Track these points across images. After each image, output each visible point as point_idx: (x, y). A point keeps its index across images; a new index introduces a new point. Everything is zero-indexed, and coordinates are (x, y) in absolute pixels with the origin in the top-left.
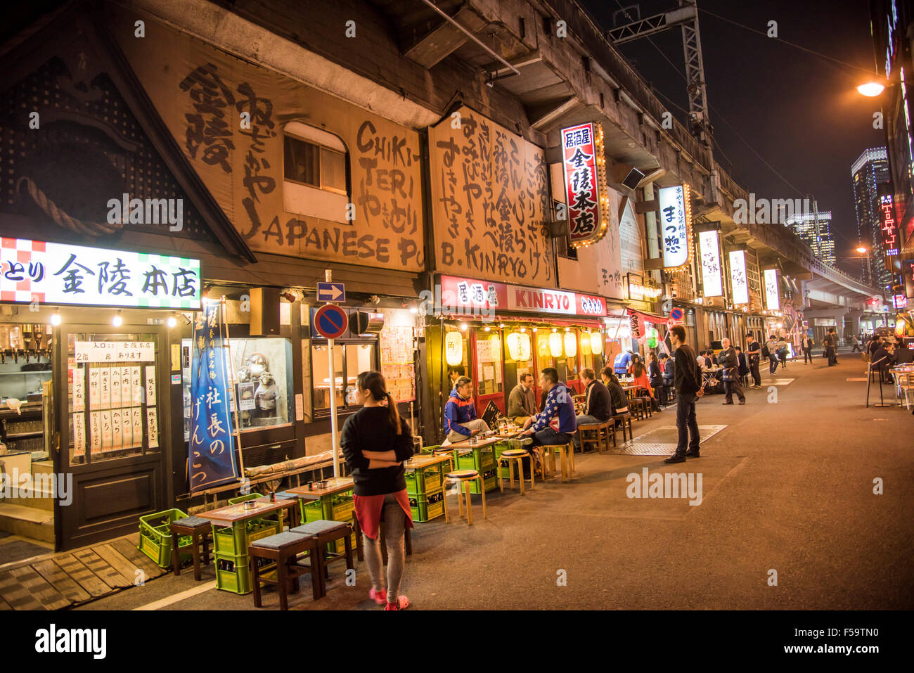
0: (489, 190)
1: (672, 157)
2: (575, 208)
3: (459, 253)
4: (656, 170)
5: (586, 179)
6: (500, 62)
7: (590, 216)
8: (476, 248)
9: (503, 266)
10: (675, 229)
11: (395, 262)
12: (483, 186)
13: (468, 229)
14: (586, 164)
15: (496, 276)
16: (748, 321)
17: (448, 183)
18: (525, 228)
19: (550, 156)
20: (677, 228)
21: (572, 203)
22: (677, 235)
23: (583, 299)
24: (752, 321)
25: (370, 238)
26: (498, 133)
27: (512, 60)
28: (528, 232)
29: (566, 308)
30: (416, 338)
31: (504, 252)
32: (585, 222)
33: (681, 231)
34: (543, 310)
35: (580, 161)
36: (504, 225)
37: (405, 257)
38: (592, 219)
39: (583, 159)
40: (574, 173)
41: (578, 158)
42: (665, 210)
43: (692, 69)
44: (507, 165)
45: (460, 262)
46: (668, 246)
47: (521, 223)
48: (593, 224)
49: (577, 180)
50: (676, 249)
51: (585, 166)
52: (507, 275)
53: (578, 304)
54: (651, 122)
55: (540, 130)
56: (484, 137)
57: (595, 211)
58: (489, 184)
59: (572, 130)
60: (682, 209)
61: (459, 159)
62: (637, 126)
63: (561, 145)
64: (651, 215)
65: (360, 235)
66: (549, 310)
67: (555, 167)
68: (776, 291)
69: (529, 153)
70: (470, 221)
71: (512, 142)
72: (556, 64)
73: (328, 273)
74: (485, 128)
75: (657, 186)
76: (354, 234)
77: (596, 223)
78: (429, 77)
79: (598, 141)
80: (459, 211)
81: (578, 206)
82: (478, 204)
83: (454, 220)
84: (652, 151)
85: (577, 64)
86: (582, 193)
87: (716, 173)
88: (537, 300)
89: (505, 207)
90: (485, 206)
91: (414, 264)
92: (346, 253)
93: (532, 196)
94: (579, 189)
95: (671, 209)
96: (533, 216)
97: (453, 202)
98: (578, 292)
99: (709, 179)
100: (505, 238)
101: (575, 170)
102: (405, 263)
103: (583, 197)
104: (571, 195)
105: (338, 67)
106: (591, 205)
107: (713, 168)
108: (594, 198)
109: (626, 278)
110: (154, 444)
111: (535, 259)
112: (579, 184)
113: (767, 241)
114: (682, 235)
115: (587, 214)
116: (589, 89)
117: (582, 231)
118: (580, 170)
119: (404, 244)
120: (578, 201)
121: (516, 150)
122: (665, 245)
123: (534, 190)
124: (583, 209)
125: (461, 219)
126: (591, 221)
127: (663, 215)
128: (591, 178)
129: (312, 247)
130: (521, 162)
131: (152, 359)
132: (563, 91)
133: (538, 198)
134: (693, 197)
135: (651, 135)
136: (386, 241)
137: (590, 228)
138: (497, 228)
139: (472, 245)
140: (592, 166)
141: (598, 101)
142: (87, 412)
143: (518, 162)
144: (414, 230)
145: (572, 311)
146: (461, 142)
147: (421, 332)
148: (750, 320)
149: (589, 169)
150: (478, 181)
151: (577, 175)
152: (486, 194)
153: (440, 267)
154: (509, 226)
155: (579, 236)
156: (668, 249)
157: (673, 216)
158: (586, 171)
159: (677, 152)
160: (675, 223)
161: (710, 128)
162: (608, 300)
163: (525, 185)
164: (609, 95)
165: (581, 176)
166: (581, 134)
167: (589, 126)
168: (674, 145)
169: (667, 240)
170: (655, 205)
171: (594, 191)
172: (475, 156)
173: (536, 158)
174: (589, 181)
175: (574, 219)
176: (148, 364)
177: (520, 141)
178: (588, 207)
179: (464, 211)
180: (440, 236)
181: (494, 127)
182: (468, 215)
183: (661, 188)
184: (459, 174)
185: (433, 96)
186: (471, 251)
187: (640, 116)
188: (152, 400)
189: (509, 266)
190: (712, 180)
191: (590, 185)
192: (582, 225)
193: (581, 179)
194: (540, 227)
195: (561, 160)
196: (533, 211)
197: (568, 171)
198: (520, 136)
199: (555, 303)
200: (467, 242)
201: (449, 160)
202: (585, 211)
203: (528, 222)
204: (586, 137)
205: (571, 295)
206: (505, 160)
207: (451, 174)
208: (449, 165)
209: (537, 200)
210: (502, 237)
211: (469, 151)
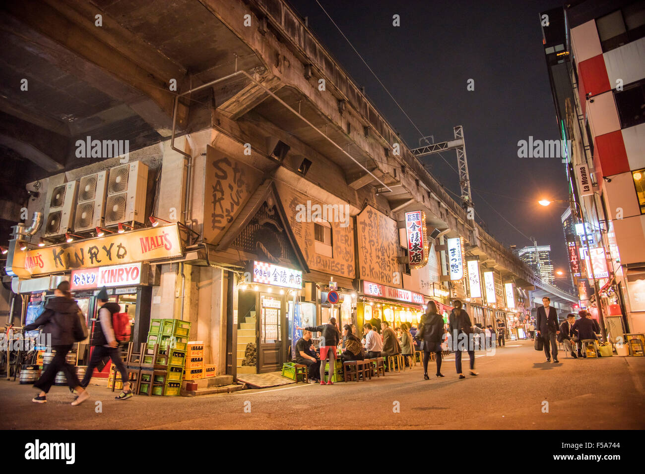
0: (377, 242)
1: (454, 222)
2: (412, 250)
3: (368, 271)
4: (446, 229)
5: (417, 237)
6: (382, 185)
7: (420, 254)
8: (373, 269)
9: (382, 277)
10: (456, 260)
11: (346, 275)
12: (375, 240)
13: (370, 260)
14: (417, 230)
15: (380, 282)
16: (496, 314)
17: (363, 239)
18: (390, 260)
19: (400, 225)
20: (457, 260)
21: (410, 248)
22: (457, 263)
23: (415, 295)
24: (498, 314)
25: (338, 264)
26: (380, 216)
27: (388, 185)
28: (391, 262)
29: (408, 298)
30: (352, 308)
31: (383, 271)
32: (417, 258)
33: (459, 261)
34: (399, 299)
35: (414, 228)
36: (383, 258)
37: (349, 272)
38: (421, 256)
39: (416, 228)
40: (412, 234)
41: (414, 227)
42: (451, 250)
43: (462, 172)
44: (384, 230)
45: (368, 275)
46: (453, 269)
47: (389, 257)
48: (421, 258)
49: (413, 237)
50: (457, 271)
51: (417, 231)
52: (384, 281)
53: (412, 297)
54: (444, 206)
55: (395, 212)
56: (375, 218)
57: (422, 252)
58: (377, 239)
59: (411, 214)
60: (460, 250)
61: (367, 228)
62: (438, 208)
63: (405, 220)
64: (443, 252)
65: (336, 263)
66: (401, 299)
67: (402, 231)
68: (512, 296)
69: (391, 224)
70: (371, 257)
71: (385, 220)
72: (406, 186)
73: (332, 278)
74: (375, 214)
75: (446, 237)
76: (333, 262)
77: (422, 258)
78: (356, 192)
79: (423, 220)
80: (367, 252)
81: (414, 250)
82: (373, 248)
83: (366, 256)
84: (444, 220)
85: (414, 183)
86: (415, 243)
87: (476, 229)
88: (396, 294)
89: (383, 250)
90: (376, 250)
91: (352, 276)
92: (332, 270)
93: (393, 244)
94: (414, 242)
95: (454, 249)
96: (393, 254)
97: (365, 249)
98: (413, 292)
99: (472, 232)
100: (383, 264)
101: (411, 232)
102: (349, 275)
103: (416, 246)
104: (410, 244)
105: (330, 194)
106: (420, 249)
107: (474, 226)
108: (421, 246)
109: (432, 286)
110: (280, 340)
111: (394, 274)
112: (414, 239)
113: (506, 266)
114: (460, 263)
115: (418, 254)
116: (418, 194)
117: (415, 262)
118: (415, 233)
119: (349, 266)
120: (413, 247)
121: (386, 223)
122: (451, 268)
123: (393, 242)
124: (416, 251)
125: (368, 255)
126: (420, 257)
127: (450, 252)
128: (420, 237)
129: (322, 267)
130: (389, 229)
131: (280, 308)
132: (408, 196)
133: (395, 245)
134: (465, 241)
135: (444, 212)
136: (343, 265)
137: (419, 260)
138: (380, 260)
139: (372, 267)
140: (420, 231)
141: (422, 199)
142: (265, 324)
143: (387, 228)
144: (352, 261)
145: (410, 300)
146: (368, 221)
147: (355, 305)
148: (497, 313)
149: (419, 232)
150: (374, 238)
151: (413, 235)
152: (376, 244)
153: (362, 277)
154: (384, 259)
155: (414, 264)
156: (452, 271)
157: (455, 253)
158: (417, 233)
159: (456, 219)
160: (456, 257)
161: (472, 205)
162: (425, 297)
163: (390, 239)
164: (426, 196)
165: (415, 235)
166: (415, 215)
167: (419, 212)
168: (455, 216)
169: (452, 266)
170: (445, 247)
171: (421, 243)
172: (372, 227)
173: (394, 226)
174: (419, 238)
175: (412, 256)
176: (279, 309)
177: (388, 219)
178: (418, 250)
179: (369, 252)
180: (361, 264)
181: (379, 213)
182: (370, 254)
183: (449, 238)
184: (367, 237)
185: (358, 202)
186: (371, 270)
187: (439, 203)
188: (279, 323)
189: (385, 278)
190: (474, 233)
191: (419, 240)
192: (415, 259)
193: (415, 237)
194: (396, 259)
195: (405, 227)
196: (394, 252)
197: (409, 233)
198: (387, 216)
199: (403, 296)
200: (370, 266)
201: (364, 229)
202: (417, 252)
203: (391, 257)
204: (417, 217)
205: (409, 293)
206: (383, 228)
207: (364, 236)
208: (364, 232)
209: (395, 246)
210: (382, 264)
211: (370, 225)
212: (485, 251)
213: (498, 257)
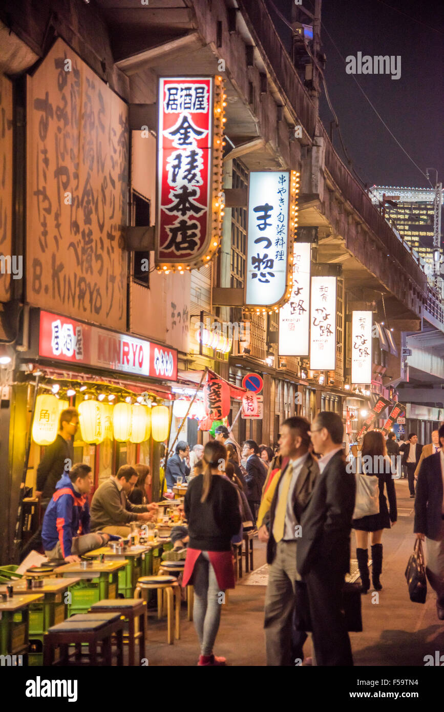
0: (77, 176)
2: (171, 210)
3: (47, 277)
4: (251, 139)
5: (193, 167)
7: (194, 226)
8: (61, 267)
9: (82, 296)
10: (269, 244)
12: (72, 170)
13: (55, 238)
14: (195, 144)
15: (75, 311)
16: (322, 400)
17: (41, 166)
18: (104, 235)
19: (137, 118)
20: (273, 241)
21: (166, 201)
22: (272, 253)
24: (327, 401)
26: (88, 80)
28: (107, 242)
29: (141, 365)
31: (84, 275)
32: (184, 236)
33: (279, 248)
34: (120, 368)
35: (186, 137)
36: (87, 231)
38: (197, 232)
39: (192, 135)
40: (174, 154)
41: (184, 131)
42: (256, 210)
44: (94, 133)
45: (47, 290)
46: (256, 271)
47: (101, 227)
48: (197, 239)
49: (178, 166)
50: (268, 277)
51: (194, 147)
52: (85, 310)
53: (152, 360)
54: (260, 61)
55: (126, 70)
56: (76, 88)
57: (203, 220)
58: (77, 166)
59: (179, 83)
60: (285, 212)
61: (53, 124)
62: (245, 68)
63: (156, 104)
64: (227, 212)
66: (126, 368)
67: (144, 137)
68: (370, 351)
69: (115, 109)
70: (58, 226)
71: (100, 95)
74: (76, 73)
77: (202, 239)
79: (218, 110)
80: (48, 211)
81: (175, 208)
82: (65, 197)
84: (255, 112)
86: (184, 188)
87: (321, 141)
88: (115, 352)
89: (88, 202)
90: (72, 201)
94: (180, 182)
95: (267, 208)
96: (112, 217)
97: (45, 196)
98: (152, 341)
99: (309, 151)
100: (87, 251)
101: (176, 149)
103: (185, 195)
104: (167, 189)
106: (197, 210)
107: (317, 132)
108: (203, 200)
111: (110, 285)
112: (181, 173)
114: (279, 255)
115: (190, 223)
116: (209, 15)
117: (178, 249)
118: (185, 151)
120: (176, 201)
121: (103, 109)
122: (251, 268)
123: (116, 174)
124: (184, 214)
125: (50, 221)
126: (194, 235)
127: (253, 217)
128: (201, 167)
130: (107, 130)
133: (118, 185)
135: (257, 82)
137: (192, 245)
138: (79, 236)
139: (58, 263)
140: (205, 148)
141: (215, 35)
143: (103, 127)
144: (4, 239)
145: (145, 371)
146: (55, 99)
147: (8, 391)
148: (324, 399)
149: (200, 152)
150: (68, 161)
151: (179, 157)
152: (73, 183)
153: (33, 300)
154: (91, 233)
155: (171, 255)
156: (254, 276)
157: (268, 221)
158: (193, 154)
159: (279, 106)
160: (270, 233)
161: (321, 59)
162: (181, 356)
163: (108, 164)
164: (226, 22)
165: (185, 161)
166: (193, 92)
167: (207, 83)
168: (278, 96)
169: (255, 260)
170: (240, 197)
171: (203, 189)
172: (66, 121)
173: (121, 122)
174: (197, 171)
175: (167, 228)
177: (106, 92)
178: (191, 213)
179: (54, 210)
182: (57, 217)
184: (51, 155)
186: (56, 272)
187: (249, 49)
190: (315, 154)
191: (198, 178)
192: (179, 238)
193: (185, 166)
194: (117, 234)
195: (154, 127)
197: (164, 148)
198: (106, 82)
199: (131, 357)
200: (54, 257)
202: (186, 218)
203: (107, 228)
204: (200, 98)
205: (146, 345)
206: (92, 124)
207: (45, 152)
208: (43, 138)
209: (116, 192)
210: (84, 251)
211: (61, 114)
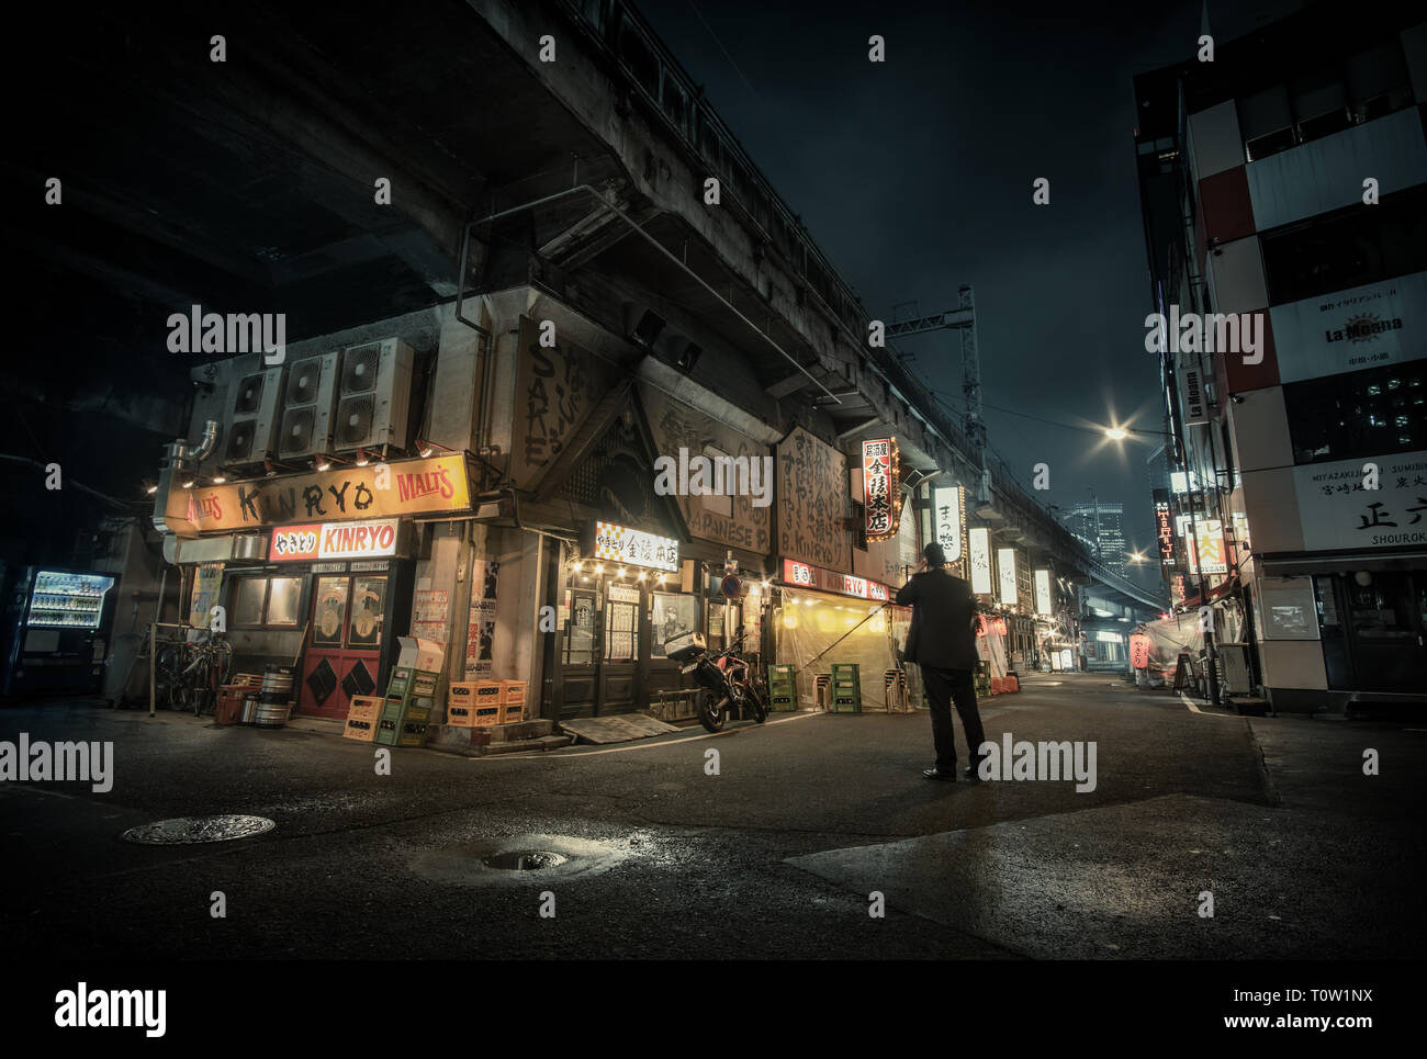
0: (811, 492)
1: (948, 459)
2: (872, 507)
3: (792, 542)
4: (934, 471)
5: (882, 485)
6: (823, 391)
8: (802, 538)
9: (817, 553)
10: (949, 527)
11: (754, 547)
12: (808, 489)
13: (798, 523)
14: (882, 472)
15: (812, 562)
16: (1017, 624)
17: (787, 486)
18: (832, 522)
19: (853, 461)
20: (951, 526)
21: (869, 503)
22: (951, 532)
23: (872, 586)
25: (741, 528)
26: (818, 445)
27: (834, 391)
28: (834, 526)
29: (860, 592)
30: (763, 606)
31: (819, 542)
32: (880, 521)
33: (955, 529)
34: (844, 592)
35: (878, 469)
36: (820, 520)
37: (760, 542)
38: (886, 518)
40: (872, 479)
41: (876, 467)
42: (941, 509)
43: (968, 370)
44: (823, 471)
45: (792, 549)
47: (830, 519)
48: (886, 522)
49: (874, 485)
51: (882, 474)
53: (868, 590)
54: (932, 430)
55: (844, 439)
56: (810, 449)
57: (889, 511)
58: (811, 487)
59: (873, 443)
60: (957, 509)
61: (794, 467)
62: (920, 433)
63: (861, 454)
64: (926, 512)
65: (737, 525)
66: (848, 592)
67: (855, 472)
68: (1048, 594)
69: (837, 459)
70: (799, 517)
71: (826, 452)
72: (867, 395)
73: (729, 553)
74: (810, 442)
75: (933, 486)
76: (734, 525)
77: (889, 522)
78: (778, 404)
79: (894, 455)
80: (793, 509)
81: (874, 507)
82: (804, 502)
83: (789, 516)
84: (931, 457)
85: (880, 389)
86: (878, 495)
87: (987, 472)
88: (841, 583)
89: (820, 505)
90: (808, 505)
91: (764, 549)
92: (730, 538)
93: (837, 495)
94: (876, 493)
95: (946, 508)
96: (838, 512)
97: (790, 503)
98: (868, 579)
99: (980, 478)
100: (820, 529)
101: (873, 476)
102: (759, 546)
103: (879, 499)
104: (869, 497)
105: (732, 406)
106: (886, 507)
107: (984, 467)
108: (888, 501)
109: (904, 570)
110: (636, 658)
111: (838, 549)
112: (876, 489)
113: (1039, 539)
114: (956, 532)
115: (882, 514)
116: (887, 409)
117: (877, 528)
118: (878, 477)
119: (761, 532)
120: (874, 502)
121: (828, 459)
123: (839, 492)
124: (879, 509)
125: (794, 514)
126: (885, 520)
127: (939, 513)
128: (886, 484)
129: (714, 534)
130: (832, 468)
131: (638, 602)
132: (870, 412)
133: (842, 496)
134: (966, 494)
135: (931, 441)
136: (751, 531)
137: (884, 525)
138: (815, 522)
139: (800, 534)
140: (888, 474)
141: (893, 418)
142: (611, 631)
143: (829, 469)
144: (765, 523)
145: (864, 594)
146: (796, 455)
147: (768, 600)
148: (1019, 623)
149: (886, 476)
150: (805, 485)
151: (874, 480)
152: (809, 495)
153: (781, 552)
154: (822, 521)
155: (873, 531)
157: (947, 515)
158: (882, 477)
159: (953, 454)
160: (949, 521)
163: (834, 486)
164: (901, 412)
165: (878, 482)
166: (880, 446)
167: (887, 441)
168: (950, 448)
169: (941, 534)
170: (929, 504)
171: (888, 495)
172: (803, 465)
173: (842, 464)
175: (870, 517)
176: (636, 605)
177: (831, 450)
178: (883, 508)
179: (796, 508)
180: (782, 528)
181: (815, 440)
182: (798, 512)
183: (938, 487)
184: (794, 481)
185: (780, 420)
186: (799, 540)
187: (923, 425)
188: (636, 630)
189: (822, 554)
190: (983, 479)
191: (885, 490)
192: (877, 523)
193: (878, 484)
194: (842, 522)
195: (861, 467)
196: (840, 509)
197: (866, 476)
198: (831, 446)
199: (852, 587)
200: (797, 533)
201: (788, 468)
202: (880, 511)
203: (834, 519)
204: (884, 450)
205: (864, 582)
206: (822, 466)
207: (789, 480)
208: (788, 473)
209: (841, 500)
210: (817, 530)
211: (800, 462)
212: (1002, 511)
213: (1026, 524)
